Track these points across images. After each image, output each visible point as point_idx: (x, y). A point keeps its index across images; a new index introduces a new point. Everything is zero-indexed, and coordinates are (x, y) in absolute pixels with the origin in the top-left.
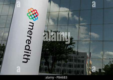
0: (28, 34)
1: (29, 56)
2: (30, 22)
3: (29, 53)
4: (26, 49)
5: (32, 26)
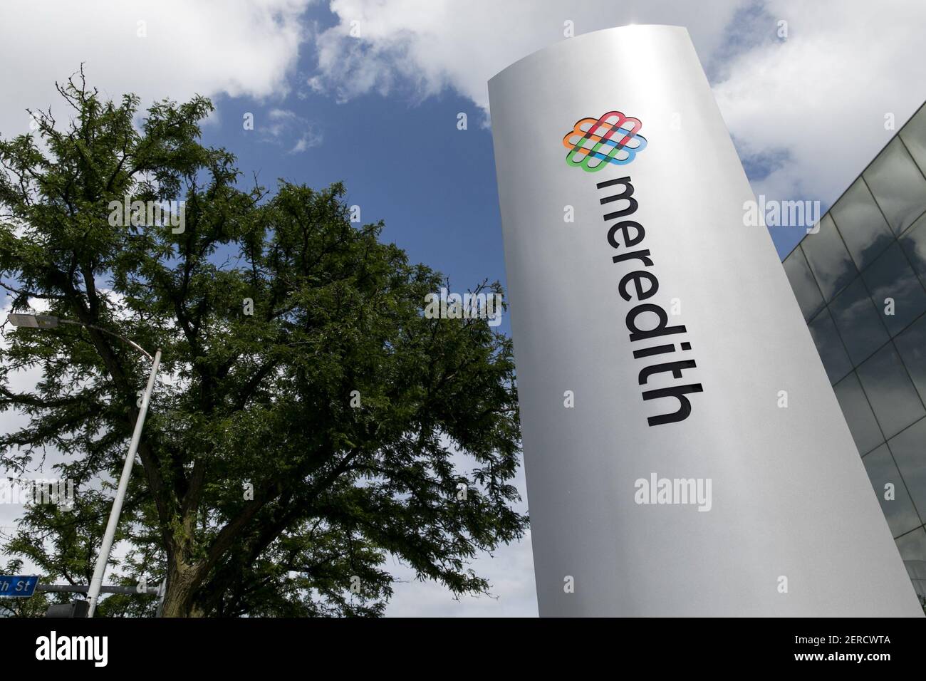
0: (615, 245)
1: (683, 371)
2: (600, 186)
3: (678, 347)
4: (637, 335)
5: (627, 195)
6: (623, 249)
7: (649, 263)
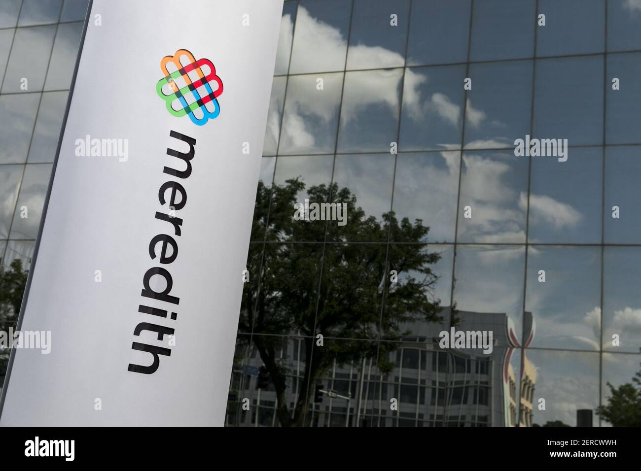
1: (165, 336)
3: (169, 315)
5: (188, 157)
6: (166, 209)
7: (178, 232)
